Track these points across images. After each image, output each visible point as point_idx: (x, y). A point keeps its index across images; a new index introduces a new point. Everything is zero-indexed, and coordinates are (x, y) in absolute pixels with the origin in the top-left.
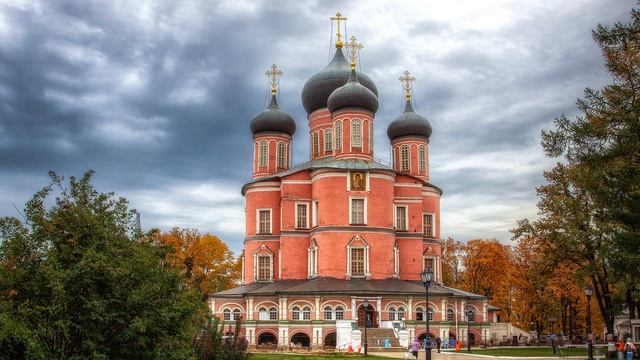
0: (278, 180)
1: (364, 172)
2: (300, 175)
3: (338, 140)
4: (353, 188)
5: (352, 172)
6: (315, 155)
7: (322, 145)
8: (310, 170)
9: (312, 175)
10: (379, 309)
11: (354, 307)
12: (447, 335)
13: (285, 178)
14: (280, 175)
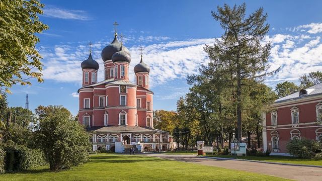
0: (92, 87)
1: (125, 86)
2: (101, 86)
3: (116, 73)
4: (121, 92)
5: (121, 85)
6: (106, 79)
7: (109, 74)
8: (105, 84)
9: (106, 86)
10: (130, 137)
11: (121, 136)
12: (155, 147)
13: (95, 87)
14: (93, 85)
